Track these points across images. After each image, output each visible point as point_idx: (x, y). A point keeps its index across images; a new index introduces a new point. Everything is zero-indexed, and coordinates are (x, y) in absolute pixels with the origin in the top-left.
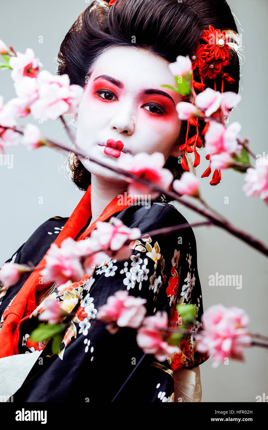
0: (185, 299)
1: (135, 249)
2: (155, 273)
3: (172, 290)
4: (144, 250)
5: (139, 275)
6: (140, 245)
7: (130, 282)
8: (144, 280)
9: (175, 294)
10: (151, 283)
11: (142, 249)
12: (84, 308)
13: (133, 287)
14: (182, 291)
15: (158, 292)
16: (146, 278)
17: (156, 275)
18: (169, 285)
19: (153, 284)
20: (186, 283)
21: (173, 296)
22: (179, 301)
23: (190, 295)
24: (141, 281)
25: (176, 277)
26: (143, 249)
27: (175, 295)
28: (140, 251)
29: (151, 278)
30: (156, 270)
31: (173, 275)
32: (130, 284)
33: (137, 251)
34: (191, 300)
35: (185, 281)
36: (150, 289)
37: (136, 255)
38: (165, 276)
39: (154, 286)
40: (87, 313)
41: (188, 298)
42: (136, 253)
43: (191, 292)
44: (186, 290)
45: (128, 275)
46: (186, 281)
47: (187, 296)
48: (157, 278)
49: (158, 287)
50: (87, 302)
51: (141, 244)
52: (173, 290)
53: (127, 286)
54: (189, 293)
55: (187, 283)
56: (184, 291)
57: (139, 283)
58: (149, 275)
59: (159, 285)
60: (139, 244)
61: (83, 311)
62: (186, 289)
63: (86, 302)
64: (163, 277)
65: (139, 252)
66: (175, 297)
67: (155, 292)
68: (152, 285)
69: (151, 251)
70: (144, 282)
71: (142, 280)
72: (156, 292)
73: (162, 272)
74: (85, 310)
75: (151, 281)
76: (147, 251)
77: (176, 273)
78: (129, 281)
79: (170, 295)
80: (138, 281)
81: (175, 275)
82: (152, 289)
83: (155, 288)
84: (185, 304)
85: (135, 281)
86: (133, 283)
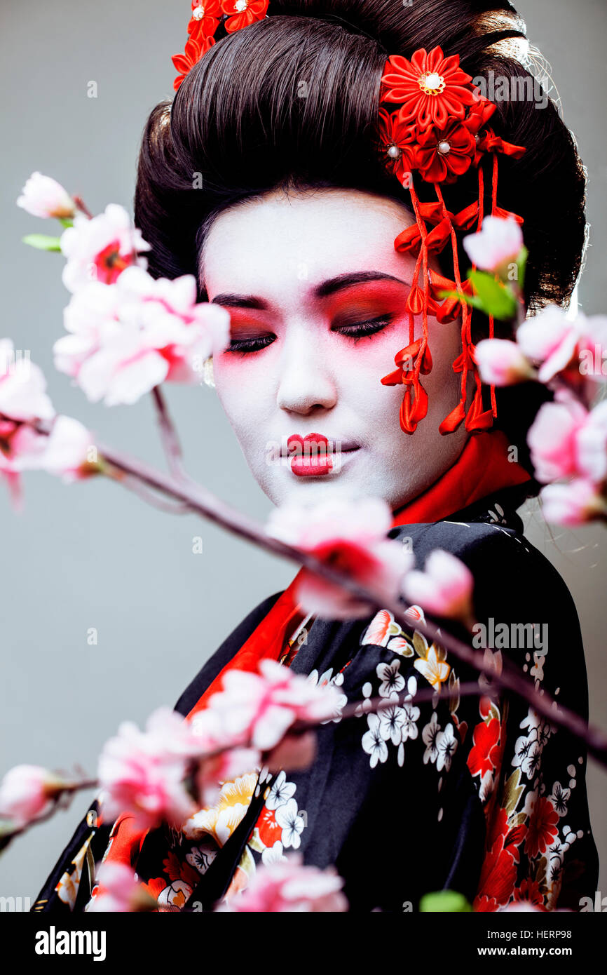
0: (524, 775)
1: (389, 647)
2: (435, 717)
3: (486, 757)
4: (409, 653)
5: (397, 724)
6: (400, 636)
7: (378, 744)
8: (409, 738)
9: (494, 767)
10: (429, 745)
11: (405, 649)
12: (274, 812)
13: (384, 759)
14: (513, 754)
15: (447, 768)
16: (413, 734)
17: (438, 722)
18: (474, 744)
19: (434, 746)
20: (525, 733)
21: (489, 773)
22: (507, 780)
23: (539, 762)
24: (401, 741)
25: (494, 722)
26: (408, 648)
27: (494, 770)
28: (400, 653)
29: (427, 731)
30: (437, 710)
31: (485, 718)
32: (377, 750)
33: (393, 652)
34: (542, 774)
35: (523, 725)
36: (426, 761)
37: (389, 663)
38: (464, 722)
39: (437, 753)
40: (282, 826)
41: (532, 770)
42: (389, 658)
43: (541, 752)
44: (525, 751)
45: (372, 721)
46: (526, 726)
47: (530, 766)
48: (443, 730)
49: (447, 753)
50: (280, 795)
51: (403, 634)
52: (488, 757)
53: (370, 755)
54: (536, 757)
55: (529, 731)
56: (521, 753)
57: (398, 747)
58: (421, 724)
59: (449, 747)
60: (398, 634)
61: (272, 819)
62: (526, 748)
63: (278, 795)
64: (459, 727)
65: (396, 656)
66: (493, 776)
67: (439, 768)
68: (430, 749)
69: (425, 656)
70: (409, 744)
71: (405, 740)
72: (444, 766)
73: (456, 713)
74: (277, 816)
75: (426, 739)
76: (416, 657)
77: (494, 712)
78: (375, 743)
79: (480, 772)
80: (396, 742)
81: (490, 717)
82: (433, 761)
83: (439, 758)
84: (524, 786)
85: (389, 743)
86: (384, 747)
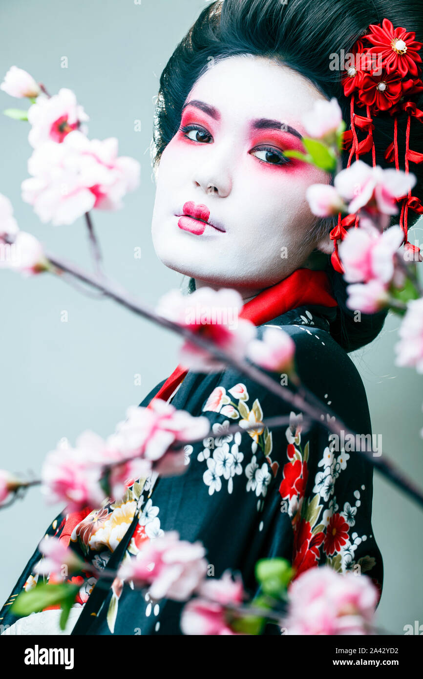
0: (322, 499)
1: (221, 413)
2: (254, 459)
3: (292, 486)
4: (236, 416)
5: (228, 465)
6: (230, 404)
7: (214, 479)
8: (236, 474)
9: (298, 493)
10: (250, 478)
11: (232, 413)
12: (144, 527)
13: (218, 489)
14: (314, 484)
15: (264, 495)
16: (239, 471)
17: (257, 462)
18: (284, 478)
19: (254, 478)
20: (322, 469)
21: (295, 497)
22: (310, 502)
23: (333, 489)
24: (230, 476)
25: (298, 462)
26: (235, 413)
27: (299, 495)
28: (229, 416)
29: (249, 469)
30: (256, 454)
31: (291, 460)
32: (214, 482)
33: (224, 416)
34: (335, 498)
35: (320, 465)
36: (248, 490)
37: (221, 423)
38: (276, 462)
39: (256, 484)
40: (149, 536)
41: (327, 495)
42: (221, 420)
43: (334, 482)
44: (322, 482)
45: (210, 463)
46: (323, 465)
47: (326, 492)
48: (260, 467)
49: (264, 484)
50: (149, 515)
51: (232, 403)
52: (294, 486)
54: (330, 487)
55: (325, 468)
56: (320, 483)
57: (228, 480)
58: (245, 463)
59: (264, 480)
60: (228, 403)
61: (143, 531)
62: (323, 480)
63: (147, 515)
64: (272, 465)
65: (226, 418)
66: (298, 499)
67: (258, 494)
68: (251, 482)
69: (247, 418)
70: (236, 478)
71: (233, 475)
72: (261, 494)
73: (270, 456)
74: (146, 530)
75: (248, 474)
76: (241, 418)
77: (298, 456)
78: (212, 478)
79: (288, 496)
80: (226, 477)
81: (295, 459)
82: (253, 490)
83: (257, 486)
84: (322, 506)
85: (222, 478)
86: (219, 481)
